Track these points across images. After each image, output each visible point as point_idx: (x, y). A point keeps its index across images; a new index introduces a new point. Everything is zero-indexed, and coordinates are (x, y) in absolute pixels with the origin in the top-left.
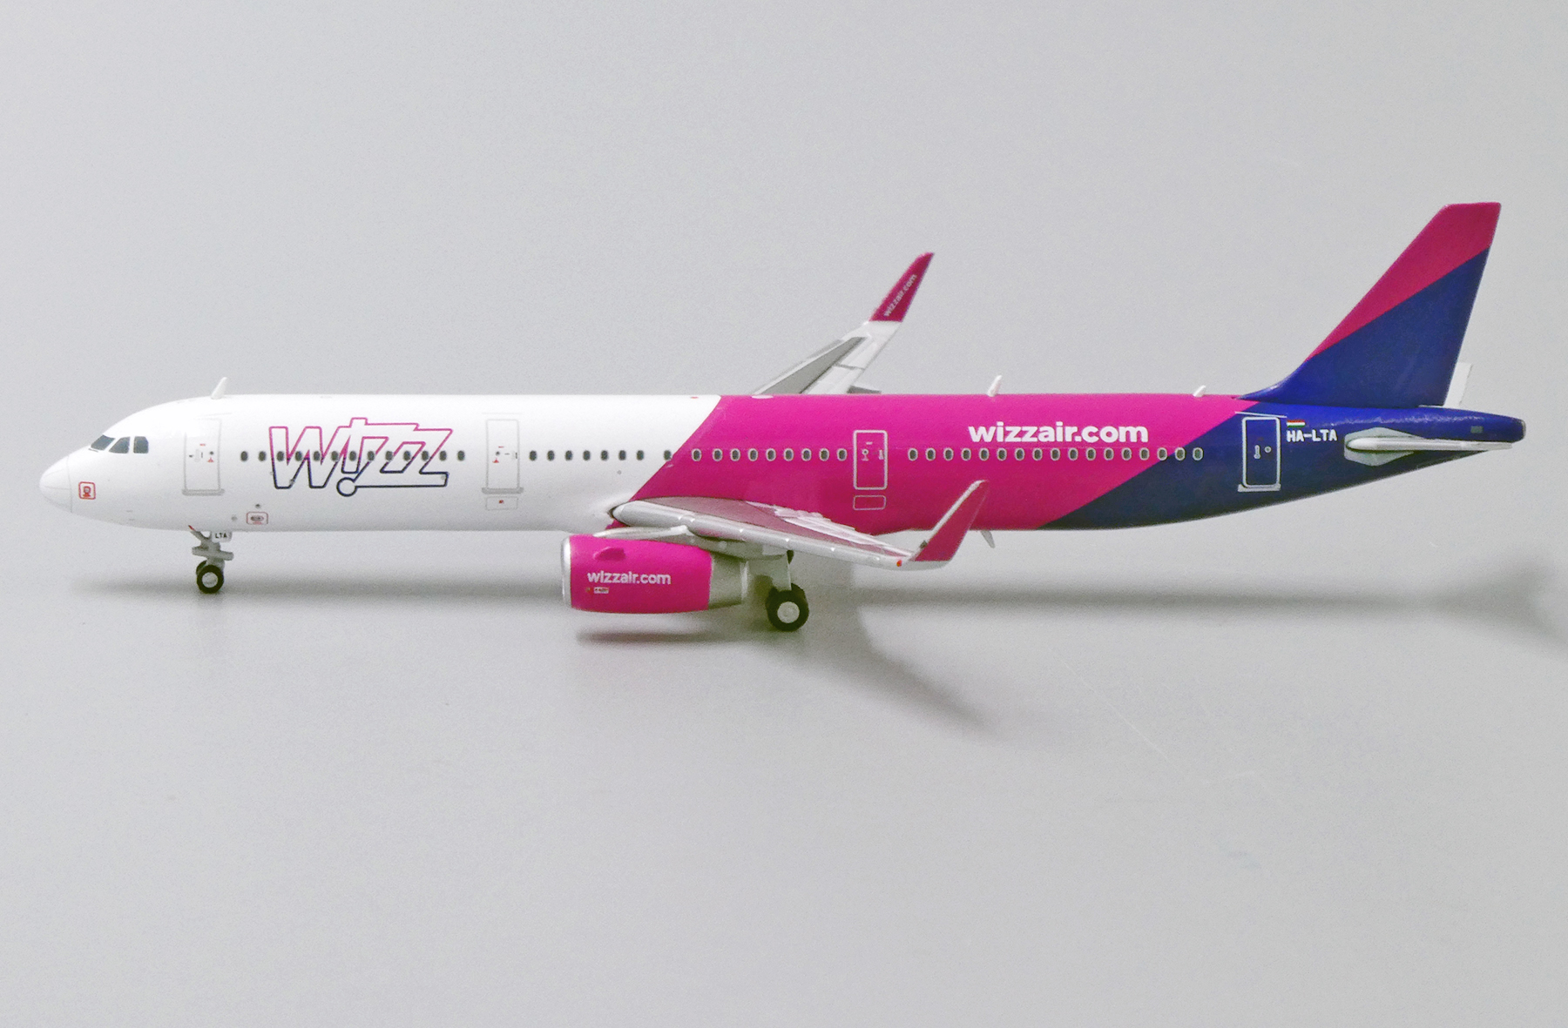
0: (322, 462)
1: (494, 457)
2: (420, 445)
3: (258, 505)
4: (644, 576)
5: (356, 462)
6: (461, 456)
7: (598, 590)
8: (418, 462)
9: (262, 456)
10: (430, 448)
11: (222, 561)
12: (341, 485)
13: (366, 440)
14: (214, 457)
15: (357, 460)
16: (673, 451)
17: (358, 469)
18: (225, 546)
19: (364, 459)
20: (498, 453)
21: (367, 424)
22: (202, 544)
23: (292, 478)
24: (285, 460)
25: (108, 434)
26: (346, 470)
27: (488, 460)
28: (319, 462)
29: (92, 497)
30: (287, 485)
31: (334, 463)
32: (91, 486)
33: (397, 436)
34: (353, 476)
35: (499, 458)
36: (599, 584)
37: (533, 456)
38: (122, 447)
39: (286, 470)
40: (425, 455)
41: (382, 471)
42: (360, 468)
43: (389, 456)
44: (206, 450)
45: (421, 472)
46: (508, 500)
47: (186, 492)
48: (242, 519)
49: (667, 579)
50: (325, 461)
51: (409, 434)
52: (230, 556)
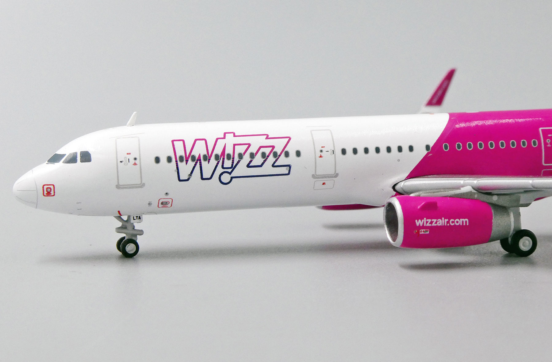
0: (209, 162)
1: (319, 154)
2: (271, 148)
3: (167, 194)
4: (452, 220)
5: (231, 161)
6: (298, 154)
7: (422, 232)
8: (271, 159)
9: (169, 159)
10: (278, 150)
11: (136, 236)
12: (222, 177)
13: (236, 146)
14: (137, 162)
15: (232, 159)
16: (431, 145)
17: (232, 165)
18: (138, 226)
19: (236, 159)
20: (321, 151)
21: (235, 136)
22: (123, 225)
23: (189, 173)
24: (185, 162)
25: (59, 152)
26: (225, 166)
27: (315, 156)
28: (207, 162)
29: (53, 194)
30: (187, 179)
31: (217, 162)
32: (52, 187)
33: (256, 143)
34: (230, 170)
35: (322, 154)
36: (423, 227)
37: (344, 152)
38: (72, 160)
39: (185, 168)
40: (275, 154)
41: (248, 166)
42: (234, 165)
43: (252, 156)
44: (131, 157)
45: (273, 166)
46: (329, 182)
47: (118, 187)
48: (155, 204)
49: (466, 221)
50: (211, 161)
51: (263, 141)
52: (141, 232)
